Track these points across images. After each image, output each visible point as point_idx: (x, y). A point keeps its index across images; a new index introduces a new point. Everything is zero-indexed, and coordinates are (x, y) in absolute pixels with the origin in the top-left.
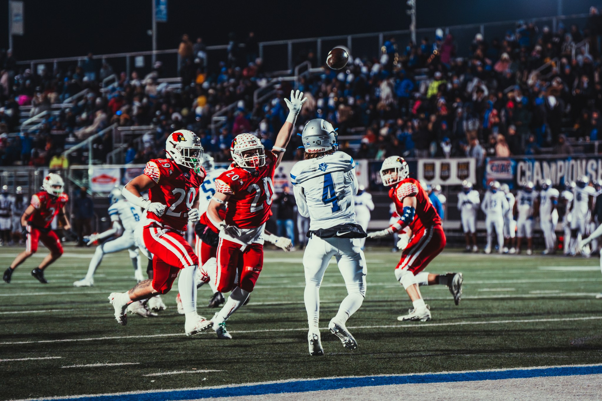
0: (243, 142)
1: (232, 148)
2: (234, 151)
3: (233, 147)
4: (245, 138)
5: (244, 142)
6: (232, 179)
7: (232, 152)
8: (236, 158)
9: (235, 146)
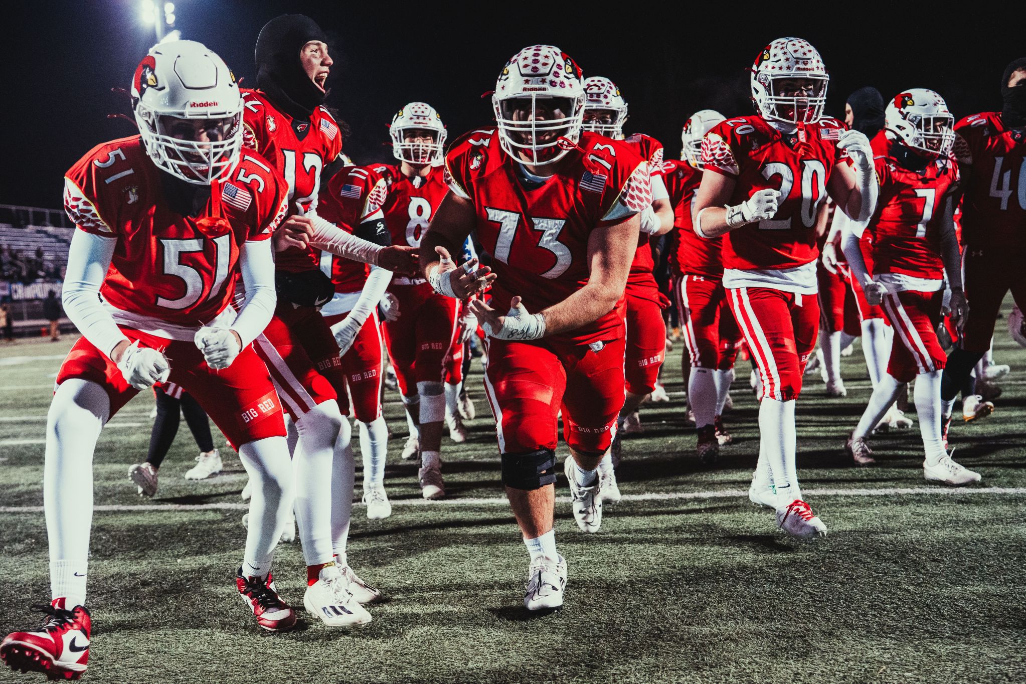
0: (783, 58)
1: (754, 67)
2: (757, 73)
3: (758, 67)
4: (790, 48)
5: (786, 56)
6: (738, 131)
7: (753, 75)
8: (757, 92)
9: (764, 63)
